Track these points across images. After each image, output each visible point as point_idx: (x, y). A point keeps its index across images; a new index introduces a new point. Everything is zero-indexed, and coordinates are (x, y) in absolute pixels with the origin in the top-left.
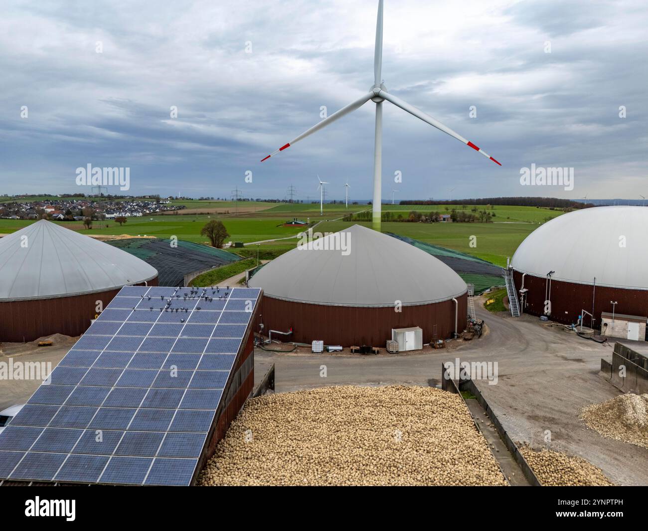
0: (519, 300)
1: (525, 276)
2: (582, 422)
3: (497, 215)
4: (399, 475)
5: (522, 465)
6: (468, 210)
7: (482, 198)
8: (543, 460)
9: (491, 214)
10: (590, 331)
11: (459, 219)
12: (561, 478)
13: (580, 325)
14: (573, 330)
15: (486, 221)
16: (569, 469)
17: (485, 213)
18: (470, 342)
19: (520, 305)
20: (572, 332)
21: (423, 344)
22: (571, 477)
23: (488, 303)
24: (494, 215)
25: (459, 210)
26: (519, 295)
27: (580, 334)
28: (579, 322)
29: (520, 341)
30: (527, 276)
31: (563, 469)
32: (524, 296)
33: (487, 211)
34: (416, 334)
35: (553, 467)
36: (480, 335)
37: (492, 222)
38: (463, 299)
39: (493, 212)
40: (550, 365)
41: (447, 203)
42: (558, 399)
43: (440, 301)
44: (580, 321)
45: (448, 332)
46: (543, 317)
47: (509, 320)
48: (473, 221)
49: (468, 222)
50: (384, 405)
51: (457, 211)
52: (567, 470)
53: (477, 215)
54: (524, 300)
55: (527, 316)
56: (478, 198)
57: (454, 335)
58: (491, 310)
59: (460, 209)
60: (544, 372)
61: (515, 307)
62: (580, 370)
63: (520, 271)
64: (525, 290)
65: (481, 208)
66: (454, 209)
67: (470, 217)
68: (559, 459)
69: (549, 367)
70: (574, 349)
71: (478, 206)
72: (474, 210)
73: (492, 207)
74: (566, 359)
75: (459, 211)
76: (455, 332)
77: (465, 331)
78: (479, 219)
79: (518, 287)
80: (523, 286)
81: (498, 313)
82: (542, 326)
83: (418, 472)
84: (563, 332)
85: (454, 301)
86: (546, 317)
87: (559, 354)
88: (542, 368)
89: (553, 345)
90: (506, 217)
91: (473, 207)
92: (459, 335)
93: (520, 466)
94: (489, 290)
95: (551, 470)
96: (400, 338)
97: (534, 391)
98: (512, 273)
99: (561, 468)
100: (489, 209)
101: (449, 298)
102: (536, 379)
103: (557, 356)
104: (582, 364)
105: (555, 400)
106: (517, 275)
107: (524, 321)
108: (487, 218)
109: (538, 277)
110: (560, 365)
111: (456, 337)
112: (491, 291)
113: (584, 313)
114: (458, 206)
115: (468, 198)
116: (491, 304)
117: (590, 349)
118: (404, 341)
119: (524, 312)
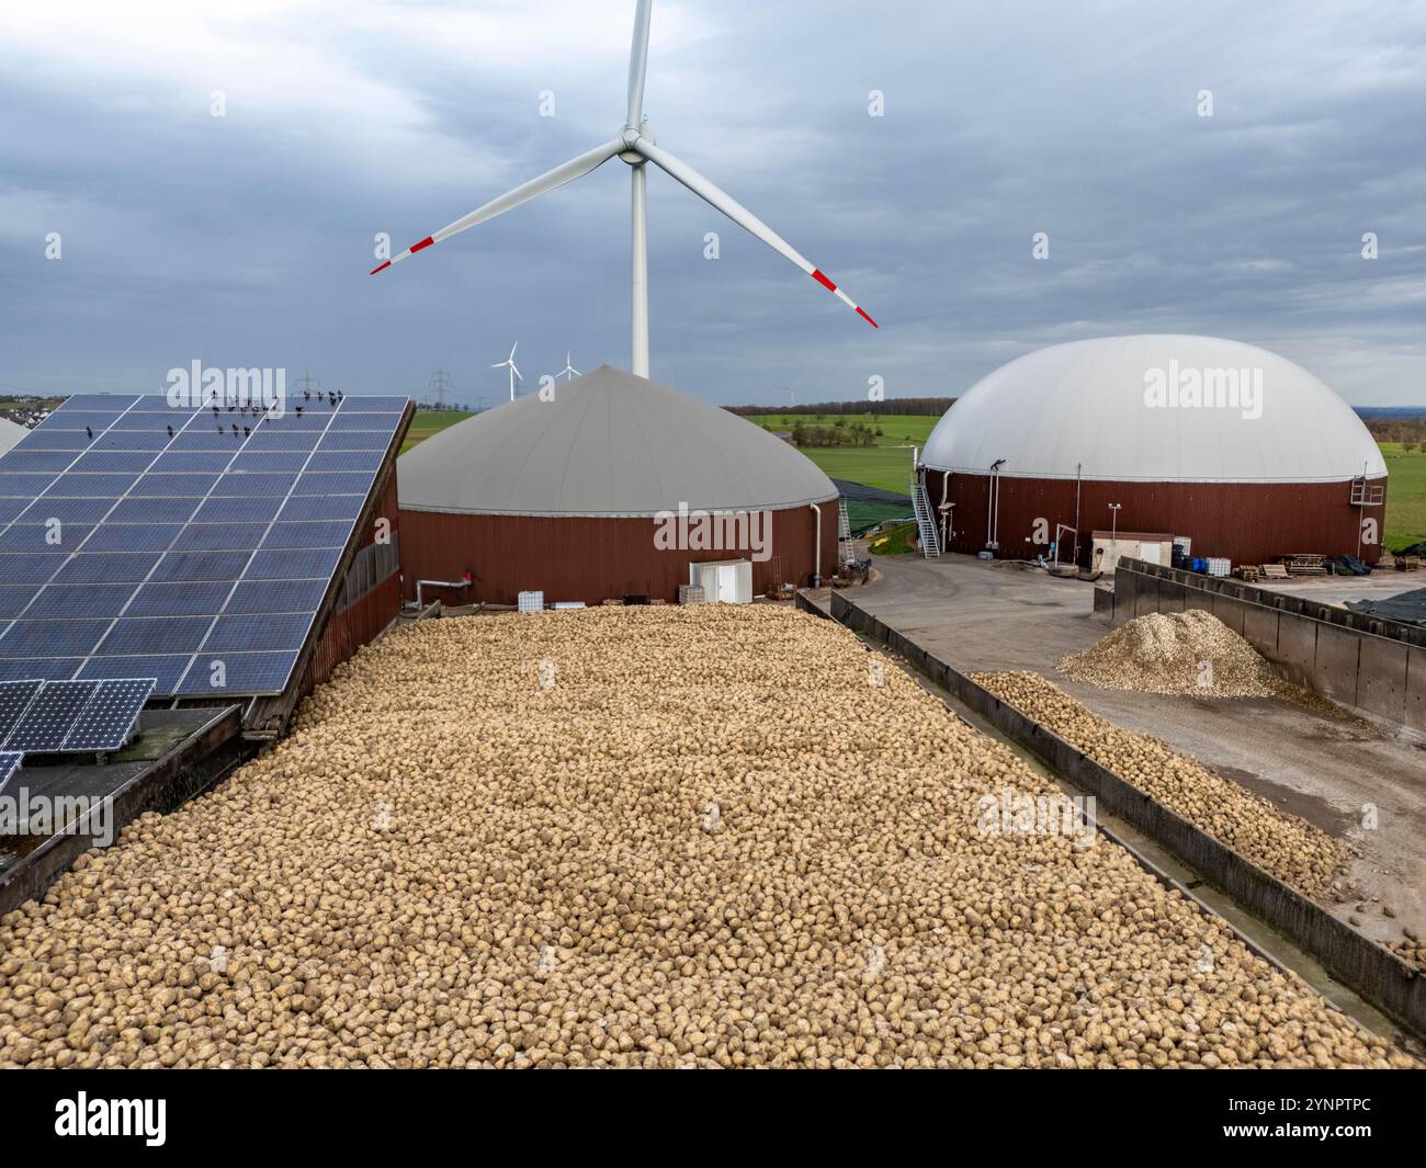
0: (939, 526)
1: (949, 476)
2: (1064, 673)
3: (885, 433)
4: (729, 685)
5: (960, 691)
6: (828, 424)
7: (854, 401)
8: (997, 682)
9: (874, 431)
10: (1073, 568)
11: (809, 441)
12: (1032, 703)
13: (1053, 559)
14: (1040, 566)
15: (865, 445)
16: (1046, 691)
17: (861, 429)
18: (846, 590)
19: (941, 535)
20: (1039, 570)
21: (754, 595)
22: (1049, 702)
23: (877, 544)
24: (879, 434)
25: (809, 423)
26: (938, 517)
27: (1054, 573)
28: (1050, 555)
29: (942, 586)
30: (953, 477)
31: (1033, 692)
32: (948, 517)
33: (866, 426)
34: (738, 572)
35: (1017, 690)
36: (866, 580)
37: (876, 445)
38: (830, 508)
39: (877, 428)
40: (1001, 612)
41: (784, 411)
42: (1017, 650)
43: (787, 507)
44: (1053, 554)
45: (801, 574)
46: (983, 554)
47: (919, 563)
48: (838, 444)
49: (829, 446)
50: (688, 620)
51: (805, 426)
52: (1041, 691)
53: (846, 432)
54: (947, 526)
55: (953, 556)
56: (847, 401)
57: (814, 580)
58: (883, 553)
59: (812, 423)
60: (990, 621)
61: (931, 544)
62: (1056, 615)
63: (939, 469)
64: (949, 505)
65: (852, 419)
66: (798, 423)
67: (832, 436)
68: (1028, 677)
69: (998, 615)
70: (1045, 591)
71: (846, 417)
72: (839, 424)
73: (876, 418)
74: (1029, 603)
75: (811, 426)
76: (815, 574)
77: (836, 577)
78: (849, 441)
79: (935, 499)
80: (945, 496)
81: (899, 556)
82: (984, 567)
83: (766, 678)
84: (1021, 573)
85: (814, 511)
86: (988, 553)
87: (1016, 598)
88: (986, 616)
89: (1005, 588)
90: (903, 437)
91: (837, 418)
92: (823, 580)
93: (957, 693)
94: (877, 528)
95: (1013, 694)
96: (706, 580)
97: (971, 644)
98: (923, 475)
99: (1031, 689)
100: (869, 422)
101: (804, 504)
102: (974, 630)
103: (1012, 600)
104: (1059, 608)
105: (1013, 651)
106: (932, 479)
107: (949, 562)
108: (869, 439)
109: (973, 476)
110: (1019, 611)
111: (818, 583)
112: (881, 529)
113: (1061, 529)
114: (808, 417)
115: (826, 401)
116: (882, 544)
117: (1072, 590)
118: (716, 585)
119: (946, 550)
